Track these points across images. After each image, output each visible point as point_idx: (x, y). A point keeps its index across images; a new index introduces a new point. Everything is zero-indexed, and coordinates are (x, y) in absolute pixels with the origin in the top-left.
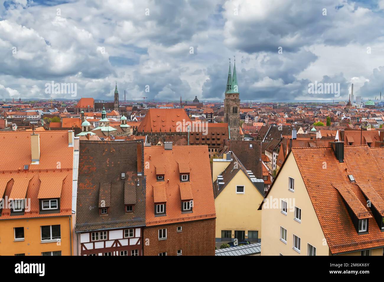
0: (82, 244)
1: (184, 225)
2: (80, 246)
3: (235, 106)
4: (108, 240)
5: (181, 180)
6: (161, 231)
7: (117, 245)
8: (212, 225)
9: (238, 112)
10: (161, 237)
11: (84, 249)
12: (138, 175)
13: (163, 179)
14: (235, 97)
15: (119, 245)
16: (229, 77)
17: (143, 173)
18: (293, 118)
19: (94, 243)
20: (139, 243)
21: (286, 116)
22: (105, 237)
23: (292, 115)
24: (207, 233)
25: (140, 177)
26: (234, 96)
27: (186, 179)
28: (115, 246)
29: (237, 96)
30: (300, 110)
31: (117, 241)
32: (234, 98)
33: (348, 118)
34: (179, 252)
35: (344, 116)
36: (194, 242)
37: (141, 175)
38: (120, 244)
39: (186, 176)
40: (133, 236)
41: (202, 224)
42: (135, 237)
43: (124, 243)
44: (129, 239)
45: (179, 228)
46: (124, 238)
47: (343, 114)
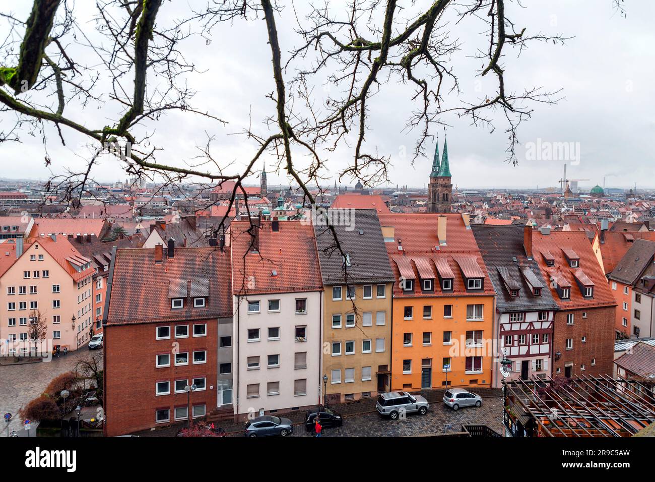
0: (502, 325)
1: (589, 311)
2: (500, 326)
3: (446, 192)
4: (524, 322)
5: (571, 266)
6: (568, 316)
7: (531, 327)
8: (613, 312)
9: (449, 200)
10: (568, 322)
11: (502, 330)
12: (529, 259)
13: (553, 264)
14: (446, 181)
15: (532, 328)
16: (435, 156)
17: (532, 258)
18: (496, 209)
19: (512, 324)
20: (550, 327)
21: (487, 206)
22: (521, 319)
23: (494, 204)
24: (609, 321)
25: (531, 262)
26: (444, 180)
27: (575, 265)
28: (529, 328)
29: (448, 180)
30: (502, 198)
31: (531, 323)
32: (444, 183)
33: (571, 209)
34: (583, 339)
35: (565, 206)
36: (597, 329)
37: (531, 259)
38: (534, 327)
39: (575, 262)
40: (546, 320)
41: (605, 311)
42: (547, 321)
43: (537, 326)
44: (542, 322)
45: (584, 315)
46: (538, 321)
47: (563, 204)
